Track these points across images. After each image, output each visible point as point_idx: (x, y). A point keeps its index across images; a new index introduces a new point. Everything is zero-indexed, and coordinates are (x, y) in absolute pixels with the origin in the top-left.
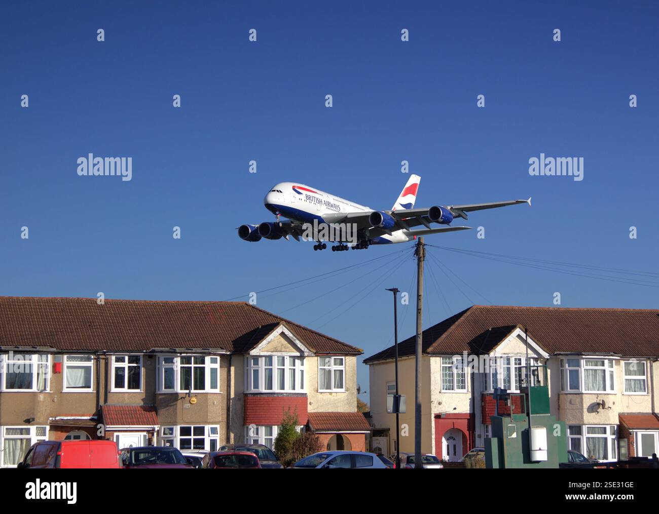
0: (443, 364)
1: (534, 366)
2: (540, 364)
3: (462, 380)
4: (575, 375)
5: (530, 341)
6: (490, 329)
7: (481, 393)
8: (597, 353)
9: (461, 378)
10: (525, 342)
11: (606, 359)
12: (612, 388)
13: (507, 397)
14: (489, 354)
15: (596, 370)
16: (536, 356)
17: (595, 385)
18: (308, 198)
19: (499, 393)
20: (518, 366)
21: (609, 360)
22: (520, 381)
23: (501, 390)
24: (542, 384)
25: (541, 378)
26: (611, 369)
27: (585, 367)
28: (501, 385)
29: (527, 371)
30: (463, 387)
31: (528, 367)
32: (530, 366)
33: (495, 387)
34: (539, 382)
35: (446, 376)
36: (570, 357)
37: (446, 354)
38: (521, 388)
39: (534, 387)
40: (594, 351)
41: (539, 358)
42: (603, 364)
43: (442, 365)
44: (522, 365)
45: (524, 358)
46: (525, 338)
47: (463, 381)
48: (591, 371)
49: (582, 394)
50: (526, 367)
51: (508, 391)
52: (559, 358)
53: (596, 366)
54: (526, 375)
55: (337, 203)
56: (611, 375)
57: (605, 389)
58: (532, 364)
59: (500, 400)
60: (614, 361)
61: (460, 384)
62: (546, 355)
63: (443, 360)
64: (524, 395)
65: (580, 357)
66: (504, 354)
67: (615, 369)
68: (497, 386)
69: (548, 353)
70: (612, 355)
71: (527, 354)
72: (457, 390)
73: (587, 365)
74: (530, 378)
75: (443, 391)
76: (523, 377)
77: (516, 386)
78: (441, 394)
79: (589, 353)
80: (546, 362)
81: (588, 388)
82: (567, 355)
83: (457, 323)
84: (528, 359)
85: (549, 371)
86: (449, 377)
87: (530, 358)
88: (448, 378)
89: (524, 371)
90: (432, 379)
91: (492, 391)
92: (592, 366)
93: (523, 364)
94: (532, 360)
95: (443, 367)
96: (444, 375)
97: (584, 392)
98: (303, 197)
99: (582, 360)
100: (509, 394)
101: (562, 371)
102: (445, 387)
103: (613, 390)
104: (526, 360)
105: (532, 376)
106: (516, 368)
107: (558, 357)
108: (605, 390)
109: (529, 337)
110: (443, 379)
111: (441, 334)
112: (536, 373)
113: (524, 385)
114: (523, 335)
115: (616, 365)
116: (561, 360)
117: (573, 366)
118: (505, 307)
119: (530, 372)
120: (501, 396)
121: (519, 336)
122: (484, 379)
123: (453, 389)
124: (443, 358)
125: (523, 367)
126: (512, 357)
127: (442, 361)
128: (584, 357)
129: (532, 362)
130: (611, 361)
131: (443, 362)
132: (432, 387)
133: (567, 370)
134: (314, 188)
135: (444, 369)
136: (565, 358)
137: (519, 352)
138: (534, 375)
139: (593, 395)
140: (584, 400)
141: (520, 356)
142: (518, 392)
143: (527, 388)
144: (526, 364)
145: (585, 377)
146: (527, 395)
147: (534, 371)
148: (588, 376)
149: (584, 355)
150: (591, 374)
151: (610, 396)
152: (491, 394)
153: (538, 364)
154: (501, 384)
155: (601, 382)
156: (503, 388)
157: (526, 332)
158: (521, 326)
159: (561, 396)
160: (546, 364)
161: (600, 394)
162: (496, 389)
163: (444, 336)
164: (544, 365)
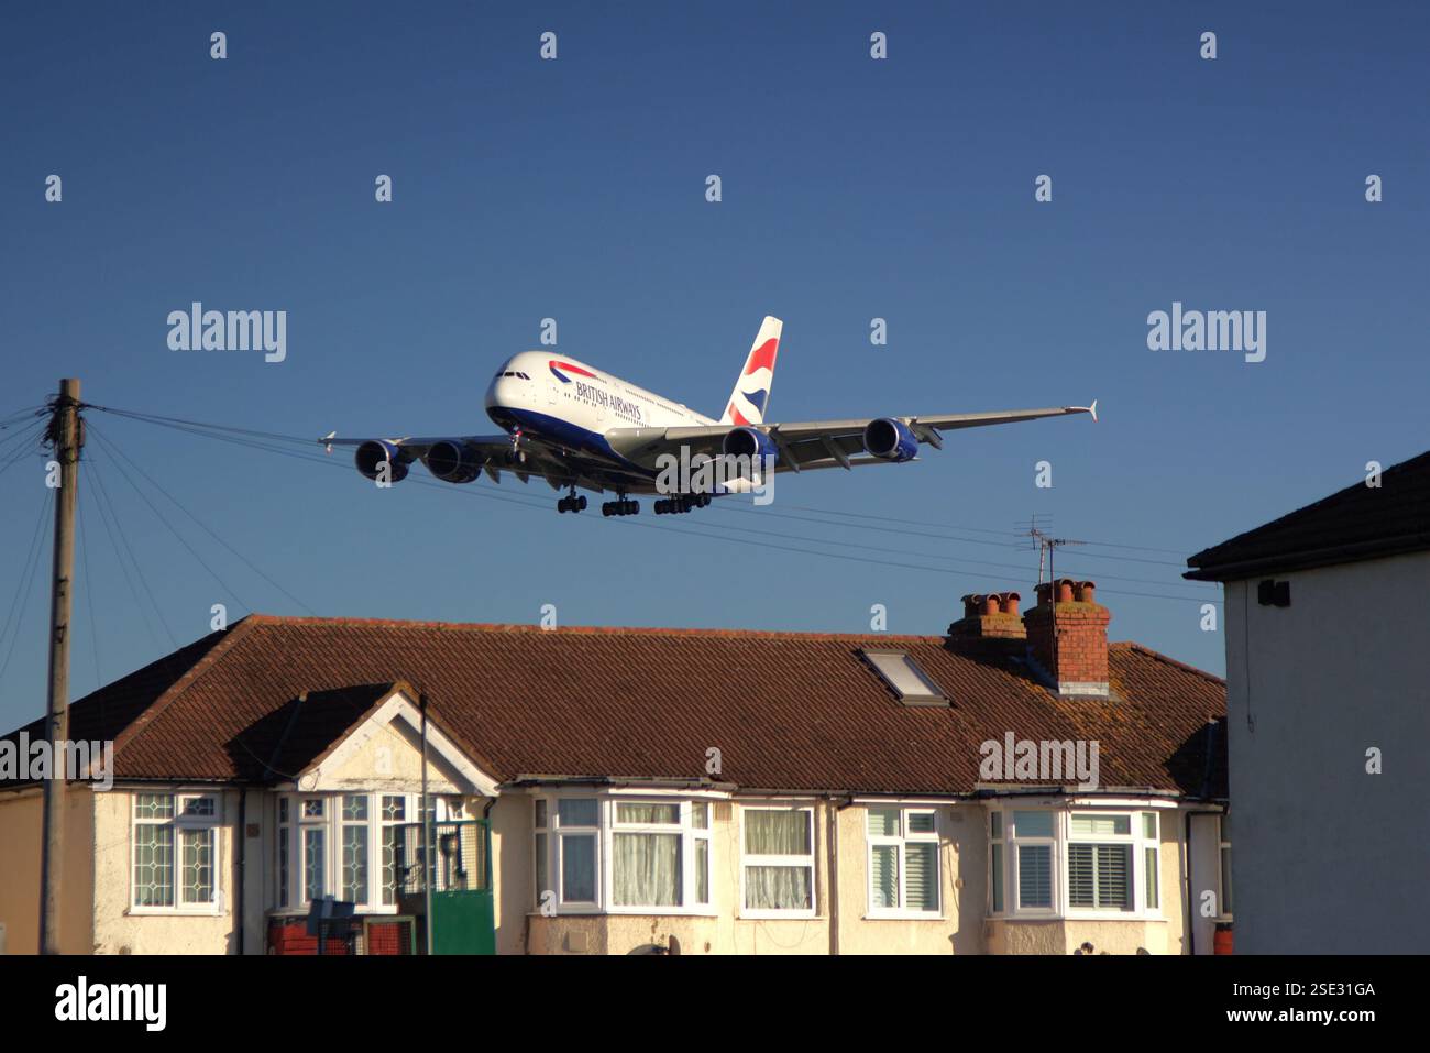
0: (138, 816)
1: (447, 823)
2: (467, 817)
3: (204, 871)
4: (583, 855)
5: (434, 736)
6: (303, 698)
7: (266, 913)
8: (657, 780)
9: (198, 866)
10: (418, 740)
11: (685, 798)
12: (704, 896)
13: (356, 927)
14: (296, 782)
15: (651, 835)
16: (454, 789)
17: (646, 886)
18: (582, 390)
19: (327, 913)
20: (392, 823)
21: (694, 803)
22: (400, 873)
23: (336, 904)
24: (472, 883)
25: (470, 863)
26: (702, 833)
27: (616, 825)
28: (336, 888)
29: (422, 840)
30: (205, 896)
31: (427, 824)
32: (435, 824)
33: (314, 896)
34: (461, 875)
35: (148, 859)
36: (569, 793)
37: (150, 782)
38: (401, 898)
39: (446, 893)
40: (647, 771)
41: (464, 794)
42: (675, 818)
43: (136, 821)
44: (408, 820)
45: (417, 796)
46: (418, 728)
47: (206, 876)
48: (635, 839)
49: (605, 915)
50: (421, 826)
51: (359, 909)
52: (530, 796)
53: (652, 821)
54: (421, 854)
55: (635, 401)
56: (701, 851)
57: (678, 899)
58: (440, 817)
59: (329, 938)
60: (711, 807)
61: (197, 886)
62: (487, 785)
63: (138, 802)
64: (412, 919)
65: (603, 791)
66: (349, 781)
67: (715, 831)
68: (320, 889)
69: (496, 780)
70: (705, 787)
71: (424, 781)
72: (183, 906)
73: (621, 819)
74: (434, 861)
75: (135, 909)
76: (411, 859)
77: (385, 891)
78: (128, 920)
79: (632, 779)
80: (487, 808)
81: (625, 896)
82: (557, 784)
83: (189, 675)
84: (428, 799)
85: (496, 840)
86: (160, 860)
87: (434, 796)
88: (154, 865)
89: (412, 842)
90: (101, 868)
91: (303, 906)
92: (639, 821)
93: (412, 814)
94: (440, 803)
95: (138, 826)
96: (143, 855)
97: (610, 908)
98: (571, 389)
99: (607, 804)
100: (361, 918)
101: (540, 839)
102: (144, 897)
103: (707, 901)
104: (422, 802)
105: (440, 858)
106: (386, 829)
107: (529, 791)
108: (680, 903)
109: (433, 722)
110: (138, 869)
111: (137, 715)
112: (453, 845)
113: (412, 888)
114: (414, 717)
115: (716, 817)
116: (538, 802)
117: (577, 823)
118: (355, 622)
119: (433, 841)
120: (332, 923)
121: (399, 721)
122: (278, 869)
123: (170, 903)
124: (139, 796)
125: (412, 825)
126: (373, 791)
127: (134, 806)
128: (612, 791)
129: (441, 810)
130: (702, 805)
131: (138, 810)
132: (100, 896)
133: (555, 835)
134: (588, 364)
135: (144, 832)
136: (550, 797)
137: (397, 773)
138: (446, 853)
139: (641, 919)
140: (610, 939)
141: (401, 789)
142: (392, 909)
143: (421, 896)
144: (422, 815)
145: (615, 858)
146: (421, 920)
147: (445, 838)
148: (624, 856)
149: (613, 785)
150: (635, 849)
151: (694, 922)
152: (300, 918)
153: (460, 815)
154: (334, 884)
155: (669, 877)
156: (340, 898)
157: (421, 707)
158: (405, 686)
159: (535, 924)
160: (486, 813)
161: (663, 916)
162: (318, 902)
163: (144, 720)
164: (482, 817)
